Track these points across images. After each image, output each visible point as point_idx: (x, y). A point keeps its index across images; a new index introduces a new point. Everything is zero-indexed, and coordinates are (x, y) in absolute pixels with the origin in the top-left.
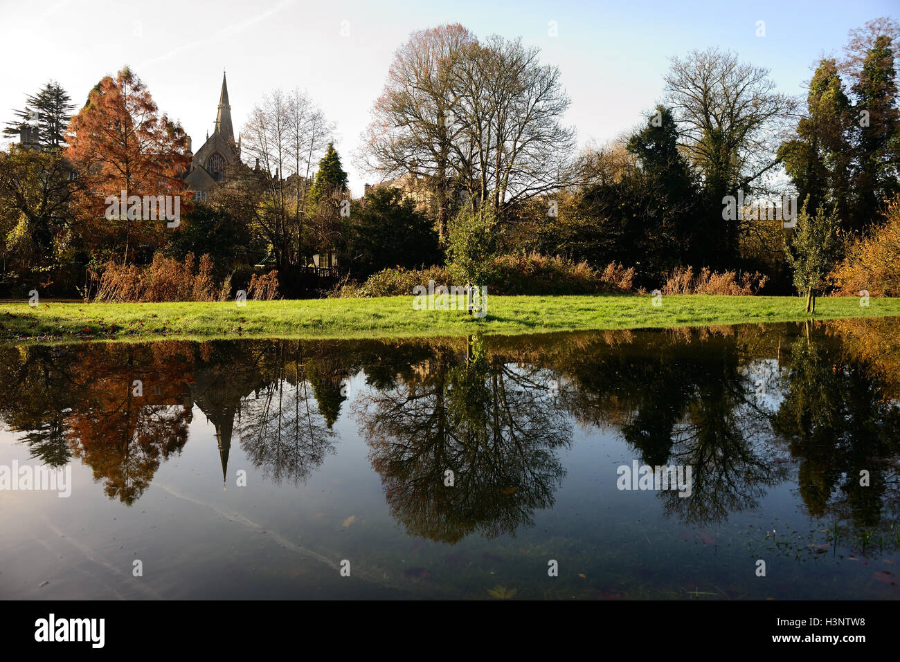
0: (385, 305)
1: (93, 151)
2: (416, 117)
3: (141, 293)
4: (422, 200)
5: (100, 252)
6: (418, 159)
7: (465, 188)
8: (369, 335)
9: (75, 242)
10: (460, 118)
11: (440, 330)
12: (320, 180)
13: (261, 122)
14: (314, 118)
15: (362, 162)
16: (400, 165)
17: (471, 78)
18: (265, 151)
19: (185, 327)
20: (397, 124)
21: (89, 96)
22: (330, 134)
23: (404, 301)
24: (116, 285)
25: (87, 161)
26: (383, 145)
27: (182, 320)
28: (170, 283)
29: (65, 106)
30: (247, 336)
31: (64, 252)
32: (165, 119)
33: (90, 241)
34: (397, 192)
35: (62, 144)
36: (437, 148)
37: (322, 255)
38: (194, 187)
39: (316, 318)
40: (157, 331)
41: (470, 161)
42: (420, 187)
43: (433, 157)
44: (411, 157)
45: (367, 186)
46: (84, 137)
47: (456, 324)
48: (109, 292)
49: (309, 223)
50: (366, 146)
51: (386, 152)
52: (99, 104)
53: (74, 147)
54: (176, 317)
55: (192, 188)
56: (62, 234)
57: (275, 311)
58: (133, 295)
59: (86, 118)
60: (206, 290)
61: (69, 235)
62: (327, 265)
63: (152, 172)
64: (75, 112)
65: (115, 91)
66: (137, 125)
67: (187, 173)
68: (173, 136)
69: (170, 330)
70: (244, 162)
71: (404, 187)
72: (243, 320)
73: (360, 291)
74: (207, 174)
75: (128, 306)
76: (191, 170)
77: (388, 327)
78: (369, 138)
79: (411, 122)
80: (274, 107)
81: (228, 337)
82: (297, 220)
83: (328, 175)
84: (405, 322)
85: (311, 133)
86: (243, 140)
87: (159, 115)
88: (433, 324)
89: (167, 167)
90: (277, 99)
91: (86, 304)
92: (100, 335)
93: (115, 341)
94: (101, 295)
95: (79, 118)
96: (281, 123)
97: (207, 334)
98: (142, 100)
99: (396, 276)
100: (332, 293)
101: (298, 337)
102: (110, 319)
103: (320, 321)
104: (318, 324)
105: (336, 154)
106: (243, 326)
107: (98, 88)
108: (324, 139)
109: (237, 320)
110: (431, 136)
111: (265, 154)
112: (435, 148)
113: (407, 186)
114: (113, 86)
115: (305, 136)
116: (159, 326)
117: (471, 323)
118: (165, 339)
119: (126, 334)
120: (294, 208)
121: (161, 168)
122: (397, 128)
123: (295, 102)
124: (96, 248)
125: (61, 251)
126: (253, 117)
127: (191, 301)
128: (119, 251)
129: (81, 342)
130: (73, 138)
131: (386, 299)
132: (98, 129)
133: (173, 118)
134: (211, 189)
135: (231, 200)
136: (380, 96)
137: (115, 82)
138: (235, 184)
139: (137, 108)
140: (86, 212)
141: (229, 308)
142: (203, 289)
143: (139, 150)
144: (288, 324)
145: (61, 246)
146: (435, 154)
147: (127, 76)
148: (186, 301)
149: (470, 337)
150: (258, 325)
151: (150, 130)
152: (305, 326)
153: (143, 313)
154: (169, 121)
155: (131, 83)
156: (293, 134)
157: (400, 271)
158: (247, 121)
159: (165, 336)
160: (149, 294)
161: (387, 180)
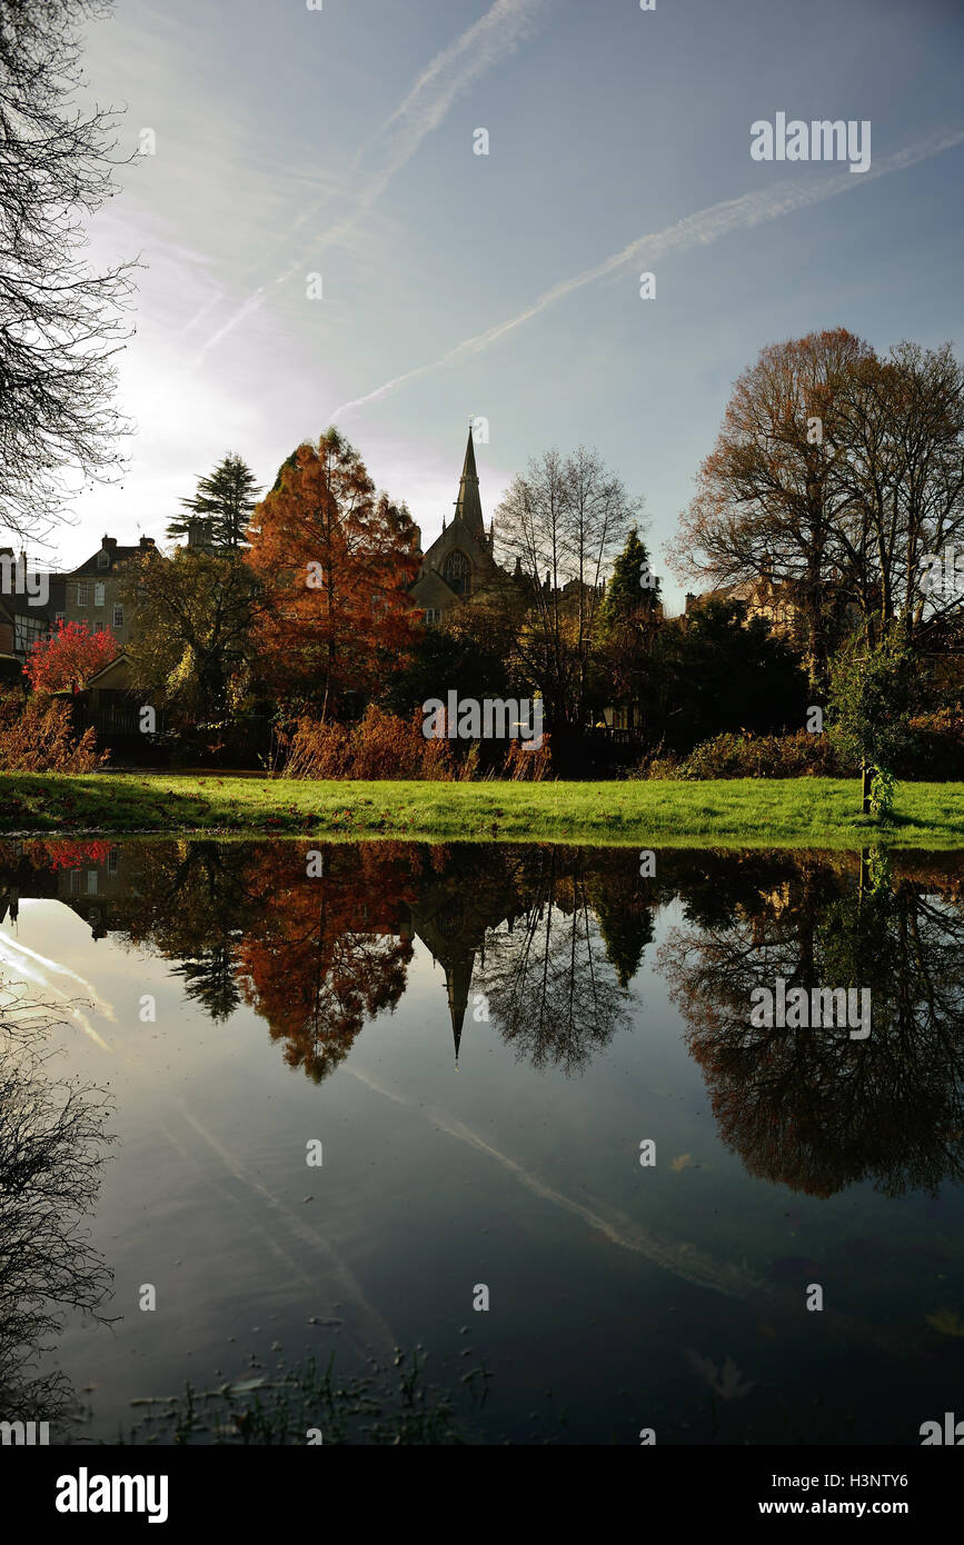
0: (723, 794)
1: (284, 553)
2: (771, 484)
3: (348, 766)
4: (781, 617)
5: (289, 702)
6: (775, 554)
7: (854, 599)
8: (696, 843)
9: (255, 687)
10: (846, 484)
11: (815, 838)
12: (615, 589)
13: (526, 501)
14: (608, 492)
15: (682, 559)
16: (746, 563)
17: (865, 417)
18: (532, 546)
19: (412, 821)
20: (739, 496)
21: (280, 474)
22: (632, 517)
23: (753, 788)
24: (312, 753)
25: (274, 568)
26: (716, 531)
27: (409, 810)
28: (389, 751)
29: (247, 489)
30: (505, 838)
31: (240, 702)
32: (384, 503)
33: (276, 686)
34: (740, 608)
35: (242, 544)
36: (807, 535)
37: (617, 708)
38: (424, 603)
39: (612, 813)
40: (372, 826)
41: (861, 555)
42: (777, 599)
43: (798, 548)
44: (764, 550)
45: (690, 596)
46: (272, 534)
47: (842, 829)
48: (302, 764)
49: (597, 657)
50: (689, 533)
51: (722, 543)
52: (293, 486)
53: (259, 548)
54: (399, 806)
55: (422, 605)
56: (239, 675)
57: (547, 799)
58: (336, 767)
59: (275, 507)
60: (441, 762)
61: (248, 675)
62: (626, 723)
63: (364, 581)
64: (260, 498)
65: (316, 465)
66: (344, 513)
67: (414, 583)
68: (394, 527)
69: (392, 825)
70: (498, 564)
71: (751, 597)
72: (500, 813)
73: (680, 769)
74: (441, 581)
75: (329, 785)
76: (420, 576)
77: (728, 832)
78: (694, 522)
79: (763, 492)
80: (545, 477)
81: (477, 839)
82: (580, 653)
83: (628, 581)
84: (756, 823)
85: (602, 516)
86: (498, 531)
87: (376, 498)
88: (803, 829)
89: (386, 575)
90: (551, 466)
91: (270, 780)
92: (291, 829)
93: (311, 839)
94: (291, 768)
95: (266, 506)
96: (557, 502)
97: (445, 833)
98: (353, 475)
99: (739, 745)
100: (635, 771)
101: (583, 842)
102: (305, 806)
103: (618, 818)
104: (615, 823)
105: (642, 548)
106: (499, 822)
107: (292, 461)
108: (623, 525)
109: (490, 812)
110: (796, 514)
111: (532, 552)
112: (803, 535)
113: (756, 597)
114: (313, 459)
115: (593, 522)
116: (376, 818)
117: (869, 828)
118: (382, 838)
119: (329, 829)
120: (576, 635)
121: (377, 575)
122: (740, 503)
123: (578, 470)
124: (283, 695)
125: (236, 700)
126: (513, 494)
127: (419, 779)
128: (315, 700)
129: (265, 838)
130: (257, 535)
131: (726, 784)
132: (291, 521)
133: (396, 500)
134: (449, 606)
135: (479, 623)
136: (711, 453)
137: (317, 452)
138: (484, 598)
139: (345, 488)
140: (272, 645)
141: (478, 793)
142: (438, 760)
143: (348, 550)
144: (568, 820)
145: (236, 693)
146: (803, 543)
147: (333, 442)
148: (413, 779)
149: (866, 851)
150: (521, 822)
151: (364, 521)
152: (594, 825)
153: (353, 798)
154: (390, 506)
155: (338, 452)
156: (574, 519)
157: (746, 738)
158: (503, 500)
159: (383, 833)
160: (358, 767)
161: (722, 586)
